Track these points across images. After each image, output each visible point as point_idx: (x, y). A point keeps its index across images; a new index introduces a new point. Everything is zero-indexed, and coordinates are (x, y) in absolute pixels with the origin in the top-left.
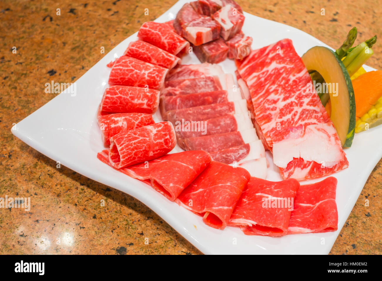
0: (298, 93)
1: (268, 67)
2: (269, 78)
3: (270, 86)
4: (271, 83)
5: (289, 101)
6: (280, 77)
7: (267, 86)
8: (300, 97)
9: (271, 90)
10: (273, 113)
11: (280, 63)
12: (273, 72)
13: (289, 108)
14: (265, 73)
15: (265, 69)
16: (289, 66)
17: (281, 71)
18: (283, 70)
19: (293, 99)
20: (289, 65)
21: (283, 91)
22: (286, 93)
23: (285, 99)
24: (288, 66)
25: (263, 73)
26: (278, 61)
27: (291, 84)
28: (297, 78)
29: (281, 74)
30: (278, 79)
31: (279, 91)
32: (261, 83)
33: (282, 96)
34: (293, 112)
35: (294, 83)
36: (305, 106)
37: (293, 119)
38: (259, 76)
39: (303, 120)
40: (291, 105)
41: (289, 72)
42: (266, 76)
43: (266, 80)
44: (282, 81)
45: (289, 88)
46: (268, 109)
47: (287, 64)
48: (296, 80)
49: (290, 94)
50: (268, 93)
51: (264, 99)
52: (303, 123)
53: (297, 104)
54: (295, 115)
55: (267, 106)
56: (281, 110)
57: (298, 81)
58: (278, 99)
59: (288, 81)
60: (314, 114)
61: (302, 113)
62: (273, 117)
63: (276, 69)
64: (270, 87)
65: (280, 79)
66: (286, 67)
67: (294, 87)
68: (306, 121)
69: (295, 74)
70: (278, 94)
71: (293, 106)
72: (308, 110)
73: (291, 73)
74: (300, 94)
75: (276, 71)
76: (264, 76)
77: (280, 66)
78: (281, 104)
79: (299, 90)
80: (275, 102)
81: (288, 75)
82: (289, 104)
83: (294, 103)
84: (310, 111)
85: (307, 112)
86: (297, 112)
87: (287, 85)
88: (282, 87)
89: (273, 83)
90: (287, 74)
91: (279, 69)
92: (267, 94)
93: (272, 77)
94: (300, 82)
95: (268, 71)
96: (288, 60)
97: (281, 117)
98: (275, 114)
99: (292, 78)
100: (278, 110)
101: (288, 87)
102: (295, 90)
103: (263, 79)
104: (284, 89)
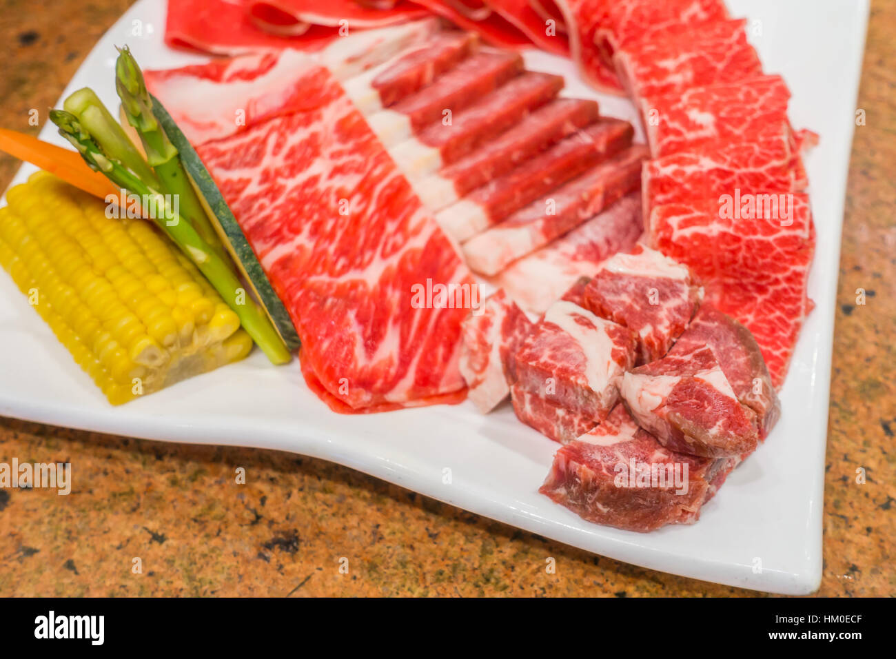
0: (281, 200)
1: (388, 269)
2: (373, 235)
3: (364, 211)
4: (364, 219)
5: (301, 178)
6: (342, 240)
7: (372, 208)
8: (273, 193)
9: (357, 198)
10: (337, 147)
11: (354, 285)
12: (367, 256)
13: (298, 161)
14: (389, 248)
15: (394, 261)
16: (320, 279)
17: (342, 262)
18: (339, 266)
19: (291, 184)
20: (323, 283)
21: (324, 200)
22: (314, 194)
23: (314, 180)
24: (325, 278)
25: (395, 249)
26: (361, 288)
27: (303, 221)
28: (292, 240)
29: (341, 252)
30: (346, 233)
31: (333, 198)
32: (392, 215)
33: (322, 185)
34: (285, 150)
35: (295, 225)
36: (255, 174)
37: (282, 135)
38: (406, 239)
39: (254, 141)
40: (293, 170)
41: (319, 261)
42: (383, 239)
43: (381, 227)
44: (334, 228)
45: (307, 207)
46: (351, 152)
47: (330, 285)
48: (291, 236)
49: (301, 194)
50: (365, 189)
51: (370, 173)
52: (254, 134)
53: (278, 173)
54: (279, 146)
55: (358, 158)
56: (316, 153)
57: (285, 232)
58: (331, 176)
59: (316, 230)
60: (227, 158)
61: (259, 155)
62: (335, 137)
63: (362, 267)
64: (363, 206)
65: (339, 234)
66: (331, 274)
67: (293, 215)
68: (247, 139)
69: (296, 253)
70: (333, 191)
71: (286, 167)
72: (247, 165)
73: (312, 257)
74: (273, 199)
75: (358, 261)
76: (388, 237)
77: (352, 275)
78: (320, 167)
79: (276, 208)
80: (338, 171)
81: (320, 249)
82: (300, 170)
83: (286, 173)
84: (241, 163)
85: (248, 158)
86: (275, 154)
87: (316, 217)
88: (328, 212)
89: (356, 220)
90: (325, 252)
91: (352, 267)
92: (367, 186)
93: (366, 242)
94: (279, 232)
95: (384, 256)
96: (329, 302)
97: (314, 136)
98: (330, 144)
99: (304, 240)
100: (326, 152)
101: (312, 212)
102: (291, 207)
103: (391, 227)
104: (324, 207)
